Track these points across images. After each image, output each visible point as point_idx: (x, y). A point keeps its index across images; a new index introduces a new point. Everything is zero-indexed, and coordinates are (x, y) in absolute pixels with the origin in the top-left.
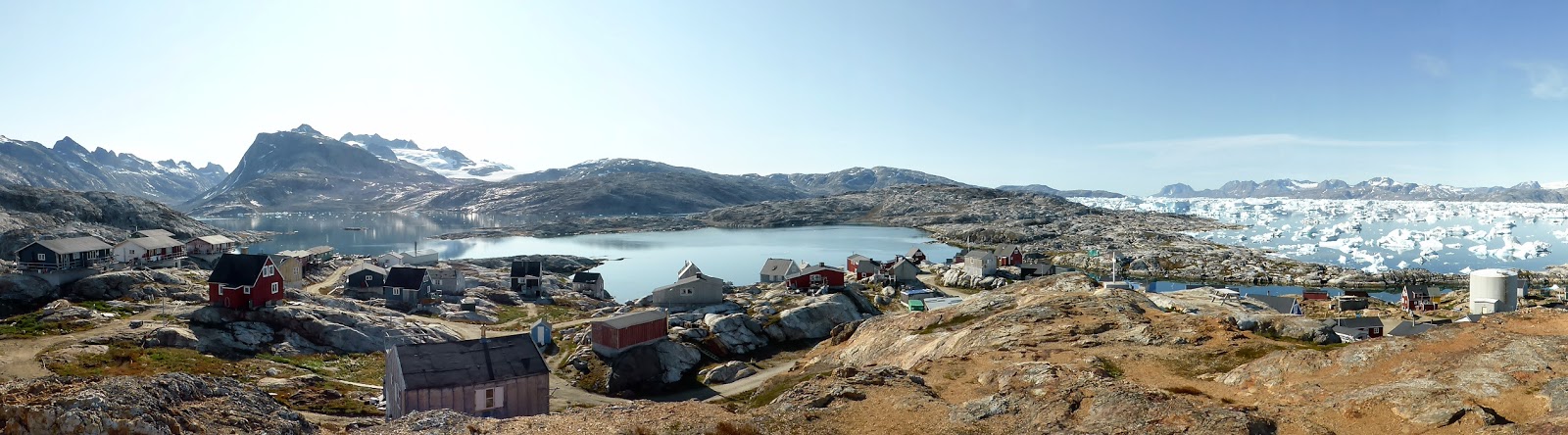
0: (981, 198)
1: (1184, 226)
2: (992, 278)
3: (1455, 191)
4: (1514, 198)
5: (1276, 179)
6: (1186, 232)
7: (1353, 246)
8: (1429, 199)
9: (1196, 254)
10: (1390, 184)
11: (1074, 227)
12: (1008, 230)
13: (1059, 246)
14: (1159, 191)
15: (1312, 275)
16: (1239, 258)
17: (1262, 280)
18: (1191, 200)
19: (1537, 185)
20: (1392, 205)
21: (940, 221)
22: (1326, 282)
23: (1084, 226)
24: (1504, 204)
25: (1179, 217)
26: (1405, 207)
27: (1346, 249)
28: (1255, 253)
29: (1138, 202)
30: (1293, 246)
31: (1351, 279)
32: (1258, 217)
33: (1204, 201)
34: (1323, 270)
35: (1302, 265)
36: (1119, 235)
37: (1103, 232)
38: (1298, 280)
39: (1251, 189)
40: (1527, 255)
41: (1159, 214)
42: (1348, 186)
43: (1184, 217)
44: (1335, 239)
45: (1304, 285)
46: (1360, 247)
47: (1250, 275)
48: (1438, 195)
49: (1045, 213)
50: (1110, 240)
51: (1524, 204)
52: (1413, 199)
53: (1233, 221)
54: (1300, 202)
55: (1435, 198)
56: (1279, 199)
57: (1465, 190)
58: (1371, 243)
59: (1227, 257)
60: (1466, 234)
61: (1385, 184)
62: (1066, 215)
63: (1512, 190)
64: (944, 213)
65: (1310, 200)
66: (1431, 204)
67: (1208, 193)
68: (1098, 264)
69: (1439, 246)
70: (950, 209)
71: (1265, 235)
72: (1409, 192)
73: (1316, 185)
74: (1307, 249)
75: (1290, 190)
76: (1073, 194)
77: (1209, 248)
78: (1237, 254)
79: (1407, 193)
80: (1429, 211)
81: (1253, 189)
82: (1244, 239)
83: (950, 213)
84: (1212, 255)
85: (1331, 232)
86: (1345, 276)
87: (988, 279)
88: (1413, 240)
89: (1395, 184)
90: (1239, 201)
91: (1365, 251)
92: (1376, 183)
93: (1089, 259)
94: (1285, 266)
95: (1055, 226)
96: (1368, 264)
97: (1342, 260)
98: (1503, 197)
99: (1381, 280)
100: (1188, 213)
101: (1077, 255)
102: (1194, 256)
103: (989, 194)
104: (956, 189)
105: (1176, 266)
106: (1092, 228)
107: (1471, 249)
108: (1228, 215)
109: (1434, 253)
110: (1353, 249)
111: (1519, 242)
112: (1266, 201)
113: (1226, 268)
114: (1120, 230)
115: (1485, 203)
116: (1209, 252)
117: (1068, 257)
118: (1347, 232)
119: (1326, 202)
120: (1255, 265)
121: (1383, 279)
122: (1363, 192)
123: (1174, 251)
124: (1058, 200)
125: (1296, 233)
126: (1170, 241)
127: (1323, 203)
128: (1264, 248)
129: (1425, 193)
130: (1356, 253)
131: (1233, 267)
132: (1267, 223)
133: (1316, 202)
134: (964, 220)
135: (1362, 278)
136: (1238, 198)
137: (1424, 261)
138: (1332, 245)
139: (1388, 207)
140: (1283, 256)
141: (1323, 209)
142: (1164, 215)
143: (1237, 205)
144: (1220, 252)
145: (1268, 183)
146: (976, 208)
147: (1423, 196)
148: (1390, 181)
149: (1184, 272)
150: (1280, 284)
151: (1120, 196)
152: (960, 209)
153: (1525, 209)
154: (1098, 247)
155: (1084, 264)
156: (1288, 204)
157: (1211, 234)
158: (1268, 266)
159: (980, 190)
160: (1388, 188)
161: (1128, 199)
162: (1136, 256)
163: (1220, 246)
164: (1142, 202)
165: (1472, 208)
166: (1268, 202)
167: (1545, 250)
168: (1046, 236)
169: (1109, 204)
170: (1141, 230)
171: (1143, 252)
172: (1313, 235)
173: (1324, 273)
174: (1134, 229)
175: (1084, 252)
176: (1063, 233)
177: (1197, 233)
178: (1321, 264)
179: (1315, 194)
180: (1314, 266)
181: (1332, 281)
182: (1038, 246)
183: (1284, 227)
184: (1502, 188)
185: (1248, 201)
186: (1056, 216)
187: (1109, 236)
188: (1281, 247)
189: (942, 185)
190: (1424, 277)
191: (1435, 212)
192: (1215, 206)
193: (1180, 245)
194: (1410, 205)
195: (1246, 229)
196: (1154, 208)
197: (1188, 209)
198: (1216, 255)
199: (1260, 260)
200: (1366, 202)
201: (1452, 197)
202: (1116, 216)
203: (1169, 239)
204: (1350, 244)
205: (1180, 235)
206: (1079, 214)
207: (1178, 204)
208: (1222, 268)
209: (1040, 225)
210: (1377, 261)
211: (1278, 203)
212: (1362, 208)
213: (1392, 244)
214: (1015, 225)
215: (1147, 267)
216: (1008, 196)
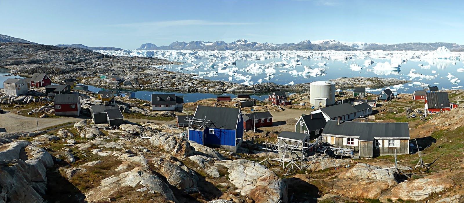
0: (44, 50)
1: (151, 63)
2: (23, 97)
3: (274, 46)
4: (300, 48)
5: (195, 41)
6: (152, 66)
7: (234, 72)
8: (262, 50)
9: (158, 76)
10: (246, 43)
11: (94, 64)
12: (56, 67)
13: (85, 74)
14: (139, 47)
15: (218, 87)
16: (180, 78)
17: (192, 90)
18: (155, 51)
19: (309, 42)
20: (247, 53)
21: (17, 63)
22: (225, 90)
23: (101, 64)
24: (294, 51)
25: (149, 58)
26: (252, 54)
27: (231, 74)
28: (188, 76)
29: (129, 52)
30: (205, 73)
31: (238, 89)
32: (187, 59)
33: (161, 52)
34: (223, 84)
35: (212, 82)
36: (118, 68)
37: (110, 67)
38: (211, 90)
39: (183, 45)
40: (317, 75)
41: (138, 57)
42: (226, 44)
43: (151, 58)
44: (225, 68)
45: (214, 92)
46: (238, 72)
47: (186, 88)
48: (266, 48)
49: (79, 58)
50: (114, 70)
51: (303, 51)
52: (255, 50)
53: (176, 60)
54: (206, 52)
55: (265, 49)
56: (196, 50)
57: (278, 45)
58: (243, 70)
59: (174, 78)
60: (284, 65)
61: (243, 43)
62: (91, 59)
63: (298, 45)
64: (20, 58)
65: (210, 51)
66: (263, 52)
67: (163, 48)
68: (106, 83)
69: (274, 71)
70: (24, 56)
71: (192, 67)
72: (253, 46)
73: (212, 44)
74: (212, 74)
75: (201, 46)
76: (97, 49)
77: (165, 73)
78: (178, 76)
79: (252, 47)
80: (262, 55)
81: (185, 46)
82: (181, 69)
83: (25, 59)
84: (166, 77)
85: (222, 65)
86: (235, 87)
87: (21, 97)
88: (261, 68)
89: (248, 43)
90: (178, 51)
91: (241, 74)
92: (239, 43)
93: (101, 81)
94: (204, 83)
95: (83, 64)
96: (244, 81)
97: (230, 79)
98: (295, 48)
99: (253, 89)
100: (153, 57)
101: (94, 79)
102: (157, 77)
103: (49, 48)
104: (28, 45)
105: (147, 82)
106: (104, 64)
107: (290, 72)
108: (174, 58)
109: (273, 75)
110: (235, 73)
111: (311, 69)
112: (191, 51)
113: (174, 84)
114: (119, 65)
115: (286, 51)
116: (165, 75)
117: (90, 80)
118: (229, 65)
119: (217, 51)
120: (188, 82)
121: (254, 88)
122: (233, 47)
123: (146, 75)
124: (88, 51)
125: (206, 66)
126: (144, 70)
127: (216, 52)
128: (192, 73)
129: (261, 47)
130: (236, 75)
131: (177, 83)
132: (192, 61)
133: (213, 52)
134: (32, 62)
135: (244, 88)
136: (178, 50)
137: (270, 79)
138: (224, 71)
139: (245, 53)
140: (201, 77)
141: (216, 54)
142: (142, 58)
143: (177, 53)
144: (170, 75)
145: (192, 43)
146: (40, 55)
147: (260, 49)
148: (246, 41)
149: (151, 86)
150: (202, 92)
151: (121, 50)
152: (31, 57)
153: (304, 54)
154: (107, 74)
155: (98, 84)
156: (201, 53)
157: (165, 67)
158: (195, 82)
159: (43, 46)
160: (245, 45)
161: (125, 51)
162: (126, 78)
163: (170, 72)
164: (132, 52)
165: (281, 53)
166: (191, 52)
167: (324, 72)
168: (78, 69)
169: (115, 54)
170: (130, 65)
171: (130, 76)
172: (215, 67)
173: (224, 86)
174: (126, 65)
175: (99, 77)
176: (87, 68)
177: (158, 66)
178: (222, 81)
179: (212, 48)
180: (218, 82)
181: (228, 90)
182: (72, 75)
183: (201, 63)
184: (294, 44)
185: (182, 51)
186: (86, 59)
187: (113, 68)
188: (200, 73)
189: (19, 43)
190: (274, 87)
191: (265, 56)
192: (167, 54)
193: (149, 72)
194: (254, 52)
195: (182, 64)
196: (136, 55)
197: (153, 55)
198: (168, 77)
199: (190, 79)
200: (235, 51)
201: (274, 49)
202: (117, 58)
203: (143, 69)
204: (232, 71)
205: (149, 67)
206: (98, 58)
207: (148, 53)
208: (171, 83)
209: (75, 63)
210: (248, 79)
211: (196, 52)
212: (233, 54)
213: (252, 71)
214: (61, 64)
215: (132, 84)
216: (59, 49)
